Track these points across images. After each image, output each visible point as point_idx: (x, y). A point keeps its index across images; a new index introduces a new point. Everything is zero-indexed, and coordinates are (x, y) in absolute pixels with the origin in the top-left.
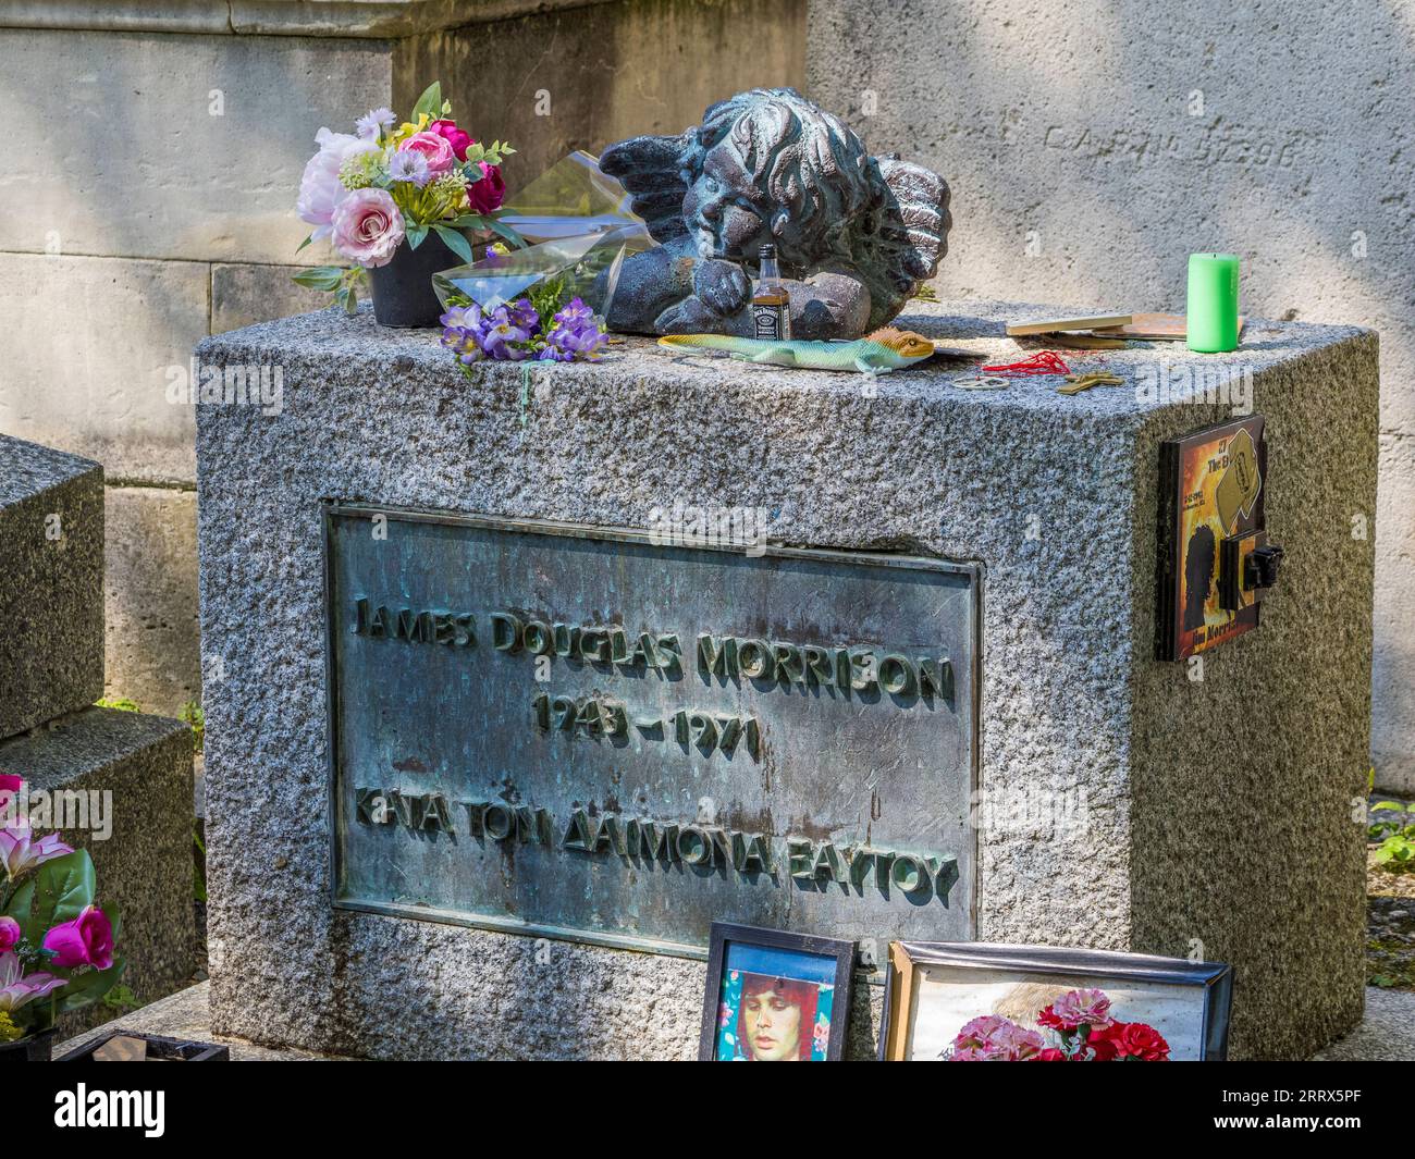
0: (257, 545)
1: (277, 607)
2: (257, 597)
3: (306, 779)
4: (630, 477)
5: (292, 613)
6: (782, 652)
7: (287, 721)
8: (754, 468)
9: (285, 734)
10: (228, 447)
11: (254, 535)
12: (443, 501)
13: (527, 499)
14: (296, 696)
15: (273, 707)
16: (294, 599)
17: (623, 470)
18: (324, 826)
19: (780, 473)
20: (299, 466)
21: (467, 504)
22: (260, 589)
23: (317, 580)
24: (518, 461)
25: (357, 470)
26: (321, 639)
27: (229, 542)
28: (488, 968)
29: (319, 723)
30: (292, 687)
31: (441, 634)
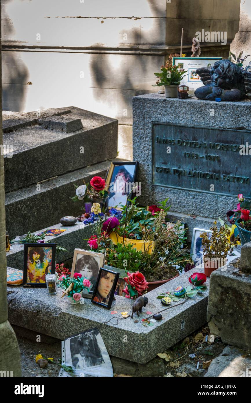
0: (141, 129)
1: (144, 138)
2: (141, 137)
3: (148, 165)
4: (200, 118)
5: (147, 139)
6: (223, 145)
7: (146, 156)
8: (219, 116)
9: (145, 158)
10: (137, 113)
11: (141, 127)
12: (170, 122)
13: (183, 121)
14: (147, 152)
15: (143, 154)
16: (147, 137)
17: (199, 117)
18: (151, 173)
19: (223, 117)
20: (148, 116)
21: (174, 122)
22: (142, 136)
23: (150, 134)
24: (182, 115)
25: (157, 117)
26: (151, 144)
27: (137, 128)
28: (176, 195)
29: (150, 157)
30: (146, 151)
31: (169, 142)
